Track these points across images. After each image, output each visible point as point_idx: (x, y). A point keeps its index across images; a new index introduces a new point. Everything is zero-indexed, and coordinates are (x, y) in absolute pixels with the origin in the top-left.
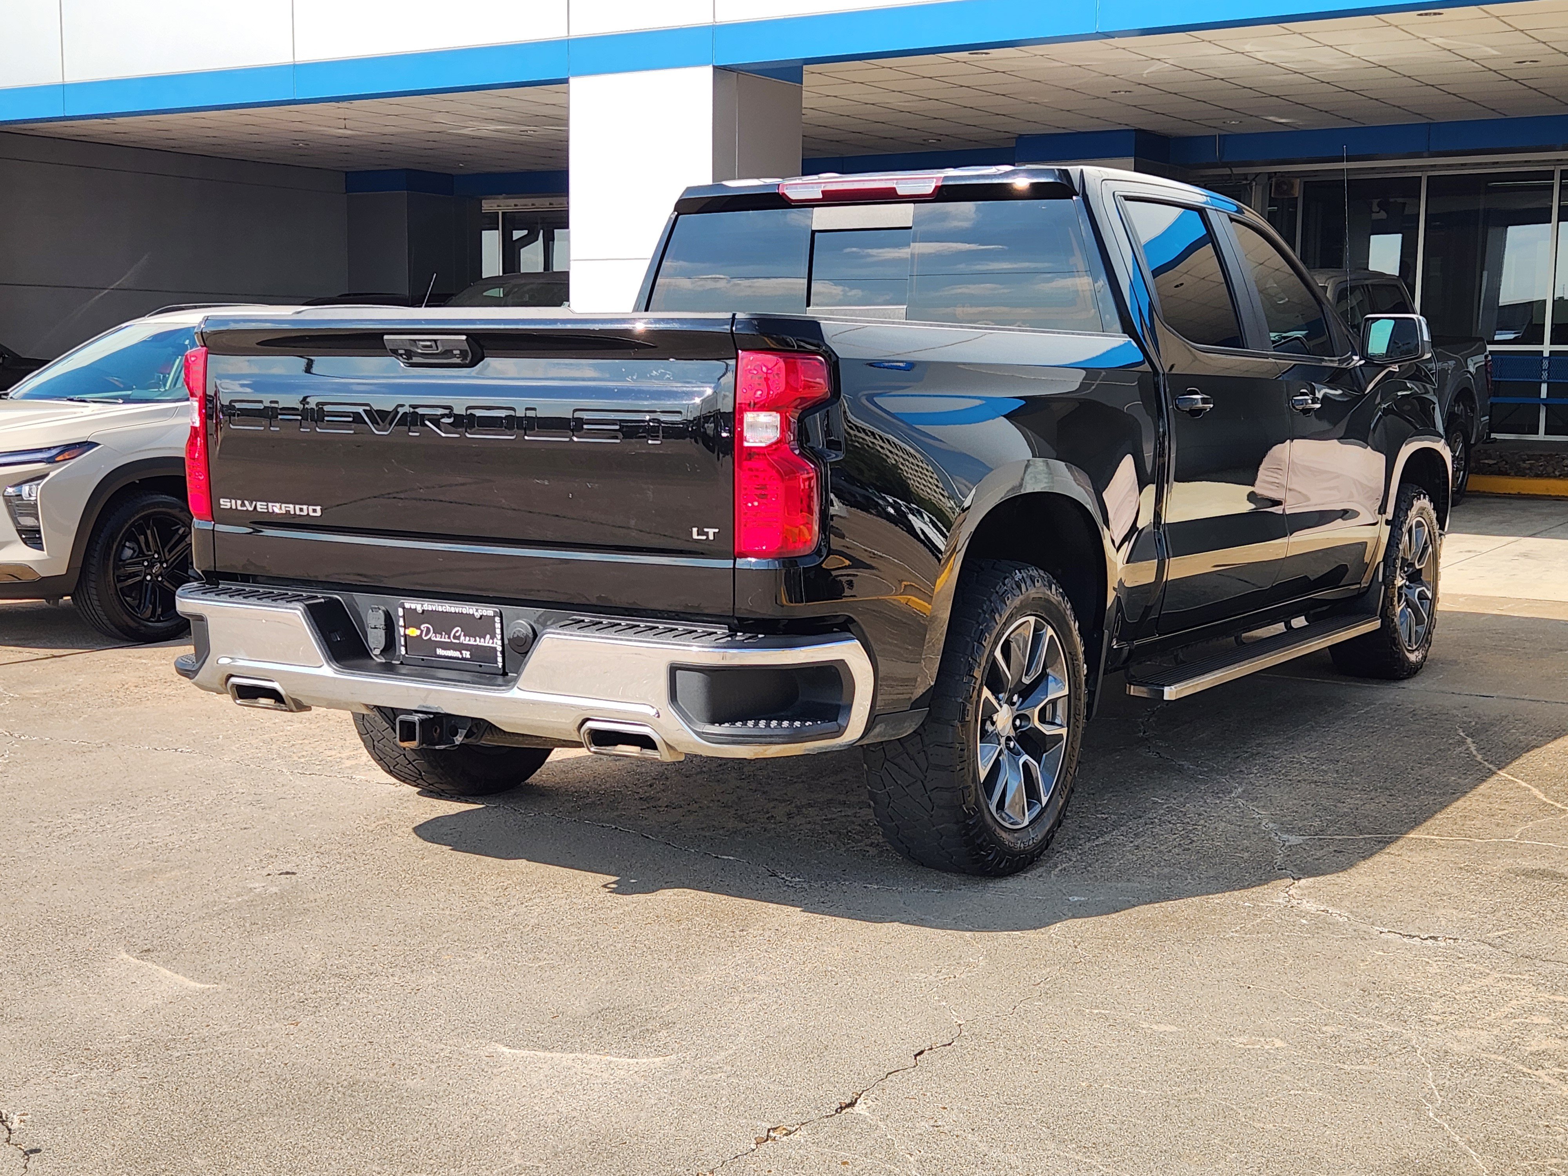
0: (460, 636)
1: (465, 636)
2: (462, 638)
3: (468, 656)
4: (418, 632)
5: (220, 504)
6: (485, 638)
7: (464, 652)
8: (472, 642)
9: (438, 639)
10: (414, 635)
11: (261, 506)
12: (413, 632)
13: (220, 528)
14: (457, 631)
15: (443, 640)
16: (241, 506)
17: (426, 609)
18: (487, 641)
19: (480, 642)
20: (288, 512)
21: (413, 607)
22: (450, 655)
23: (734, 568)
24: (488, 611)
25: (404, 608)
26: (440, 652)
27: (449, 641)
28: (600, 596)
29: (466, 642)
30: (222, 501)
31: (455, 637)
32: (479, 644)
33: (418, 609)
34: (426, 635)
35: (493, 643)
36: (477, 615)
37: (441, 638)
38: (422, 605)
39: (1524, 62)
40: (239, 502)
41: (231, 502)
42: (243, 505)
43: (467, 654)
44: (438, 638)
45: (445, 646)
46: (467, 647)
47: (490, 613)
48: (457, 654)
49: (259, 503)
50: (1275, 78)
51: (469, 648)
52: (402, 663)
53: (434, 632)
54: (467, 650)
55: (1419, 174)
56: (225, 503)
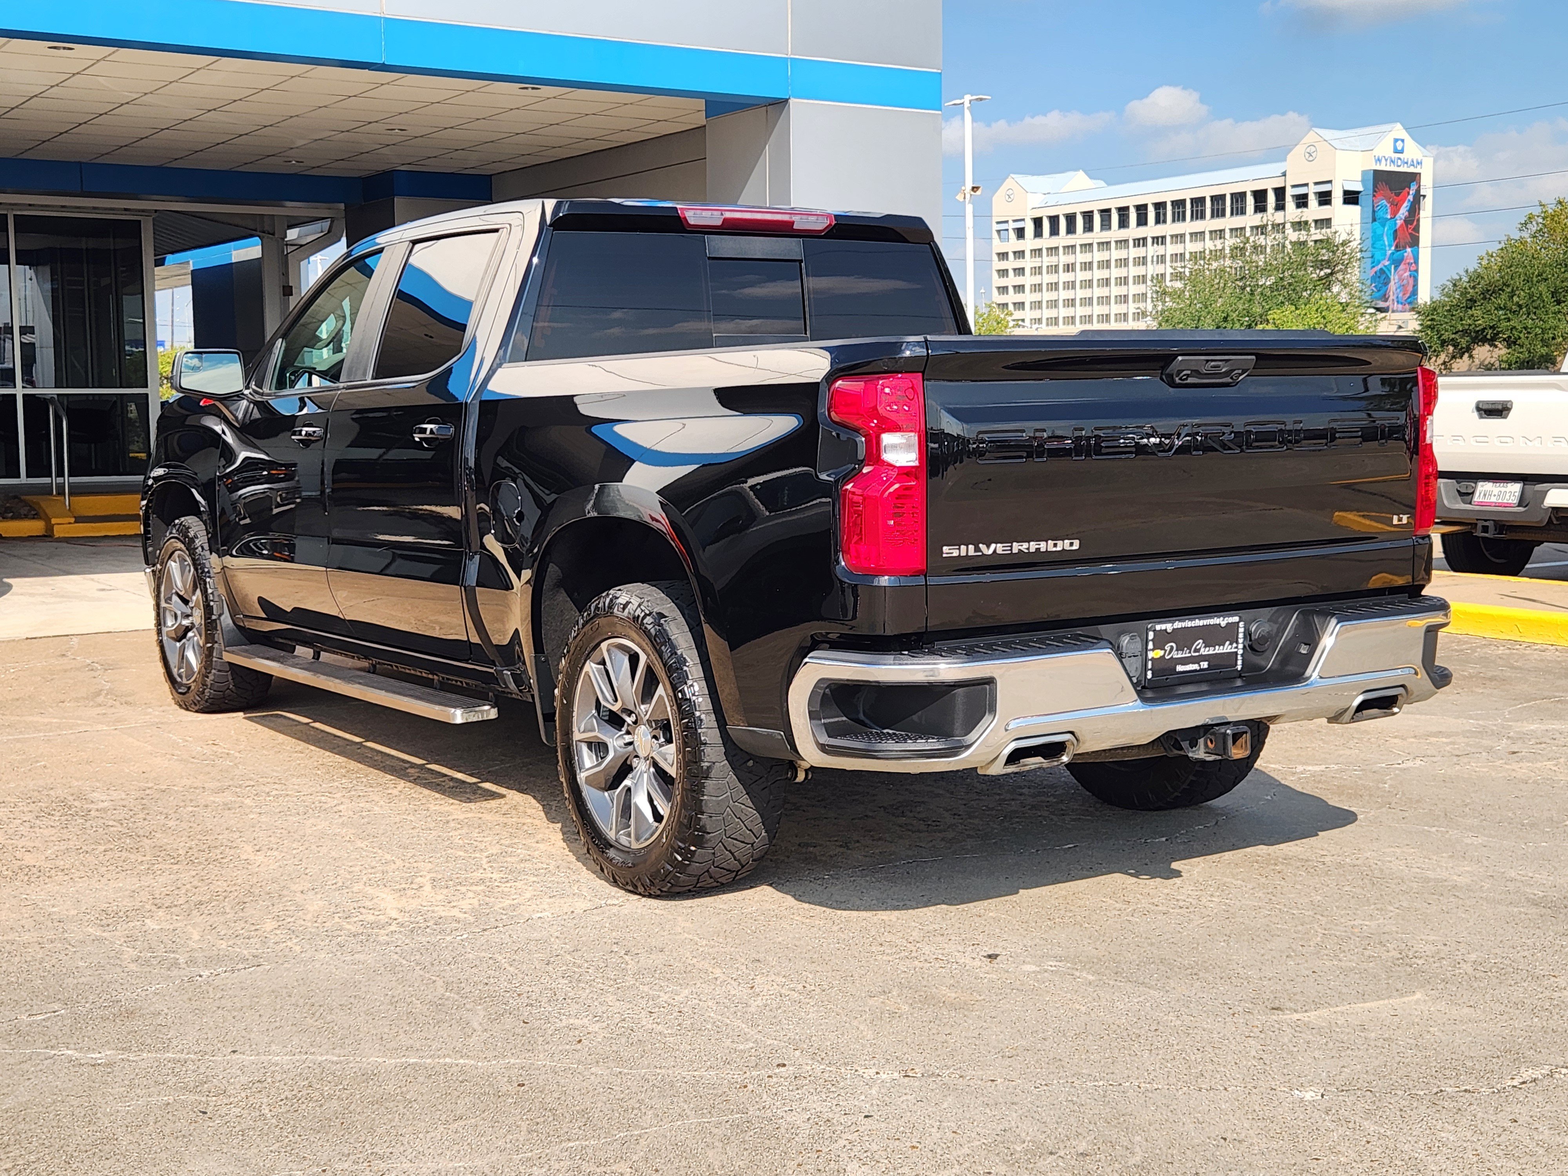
0: (1200, 649)
2: (1202, 650)
5: (942, 553)
6: (1224, 645)
7: (1202, 663)
8: (1211, 652)
9: (1179, 656)
10: (1158, 656)
16: (975, 551)
19: (1219, 650)
20: (1038, 550)
25: (1154, 631)
26: (1180, 668)
30: (945, 549)
31: (1196, 650)
36: (1223, 624)
40: (971, 547)
41: (959, 549)
42: (977, 549)
43: (1205, 665)
45: (1184, 661)
48: (1195, 667)
49: (999, 545)
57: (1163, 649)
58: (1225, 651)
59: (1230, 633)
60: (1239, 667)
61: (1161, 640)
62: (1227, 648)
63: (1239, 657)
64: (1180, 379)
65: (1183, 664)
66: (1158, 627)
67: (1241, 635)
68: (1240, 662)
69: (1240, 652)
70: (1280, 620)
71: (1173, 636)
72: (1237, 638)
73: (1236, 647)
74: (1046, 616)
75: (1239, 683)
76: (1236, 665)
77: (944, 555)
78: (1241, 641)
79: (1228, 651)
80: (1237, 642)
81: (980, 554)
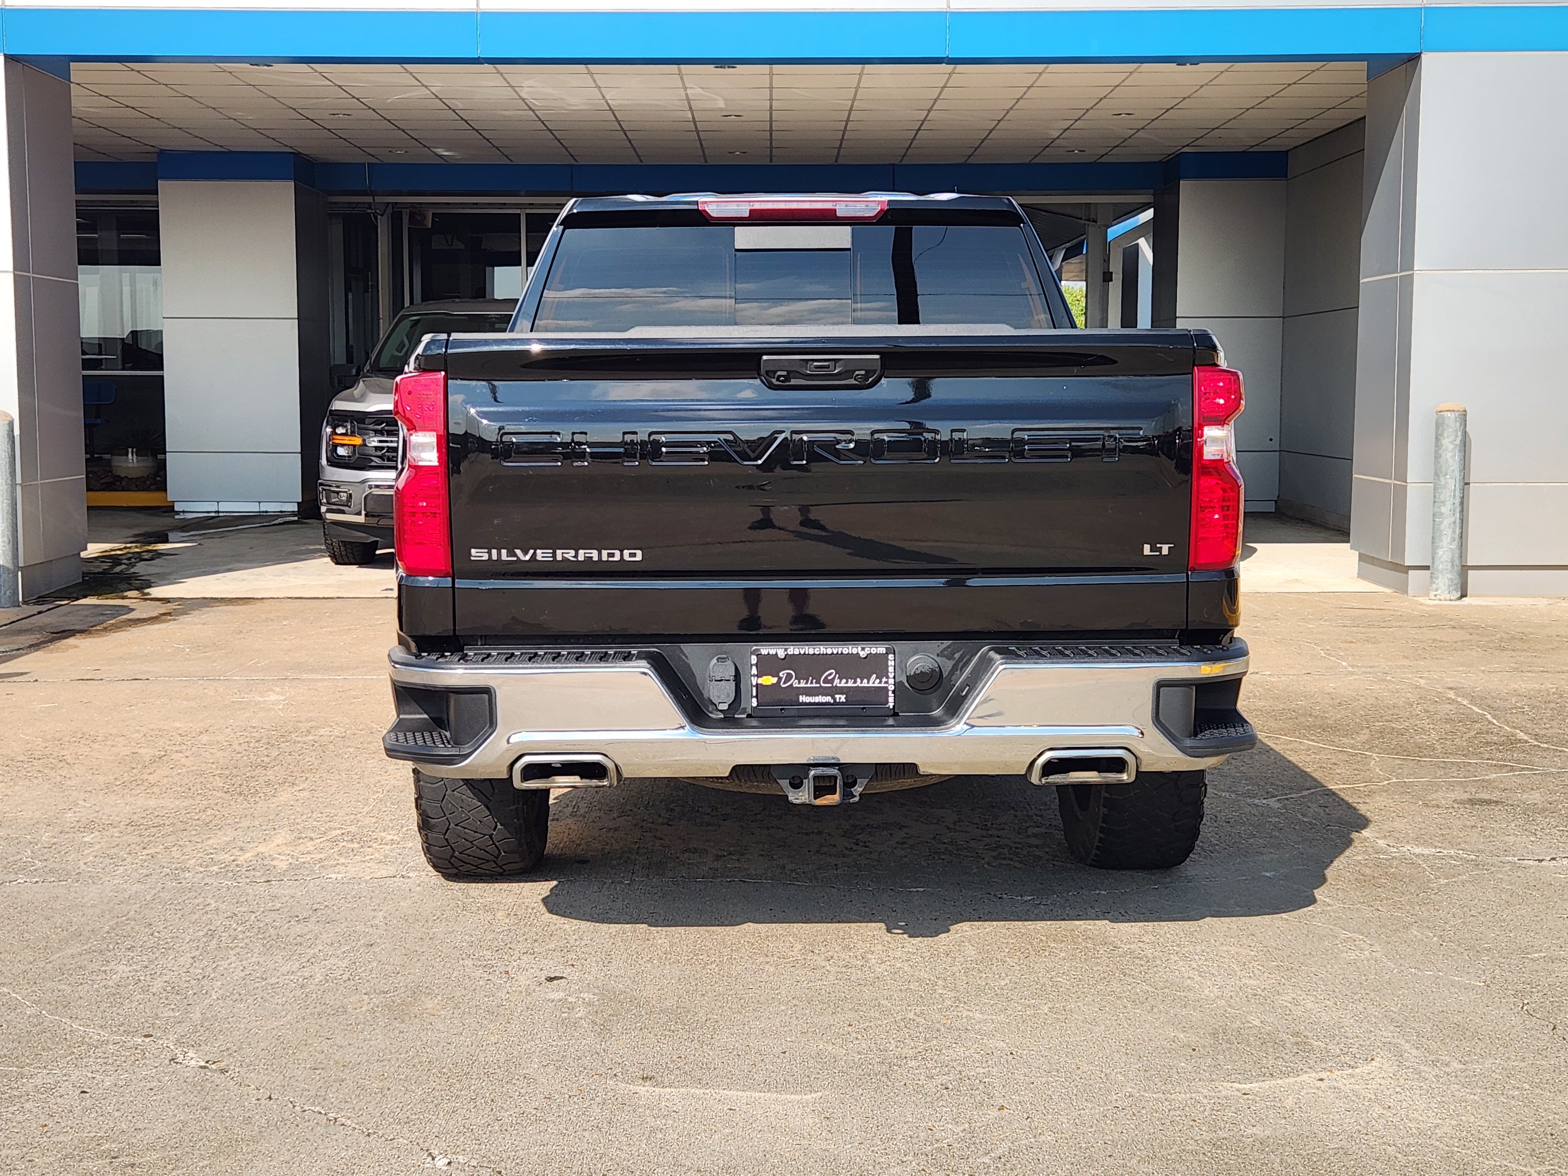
1: (840, 679)
2: (836, 681)
3: (843, 699)
4: (774, 680)
5: (470, 555)
7: (837, 696)
11: (541, 555)
12: (768, 680)
13: (460, 584)
14: (830, 674)
15: (809, 685)
17: (789, 653)
18: (871, 682)
21: (773, 652)
22: (817, 701)
23: (1188, 581)
24: (880, 649)
26: (803, 699)
27: (818, 685)
28: (1026, 622)
29: (843, 685)
30: (473, 551)
32: (860, 685)
33: (779, 656)
34: (785, 683)
35: (880, 683)
36: (863, 654)
37: (807, 683)
38: (786, 650)
39: (730, 116)
43: (842, 698)
44: (803, 684)
46: (841, 690)
47: (882, 650)
48: (828, 699)
49: (539, 552)
50: (506, 113)
51: (845, 691)
52: (749, 716)
53: (796, 679)
54: (843, 694)
55: (518, 211)
56: (478, 554)
57: (775, 674)
58: (871, 685)
59: (877, 665)
60: (891, 705)
61: (768, 665)
62: (874, 682)
63: (890, 693)
64: (778, 380)
65: (807, 695)
66: (764, 652)
67: (891, 669)
68: (891, 699)
69: (891, 688)
70: (957, 656)
71: (790, 661)
72: (888, 672)
73: (886, 682)
74: (608, 629)
75: (891, 721)
76: (887, 702)
77: (472, 558)
78: (891, 675)
79: (876, 685)
80: (888, 677)
81: (515, 559)
